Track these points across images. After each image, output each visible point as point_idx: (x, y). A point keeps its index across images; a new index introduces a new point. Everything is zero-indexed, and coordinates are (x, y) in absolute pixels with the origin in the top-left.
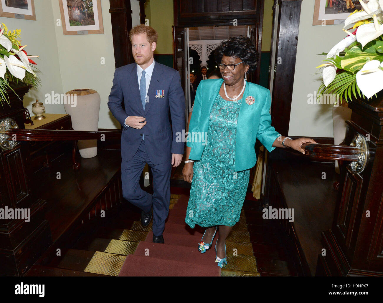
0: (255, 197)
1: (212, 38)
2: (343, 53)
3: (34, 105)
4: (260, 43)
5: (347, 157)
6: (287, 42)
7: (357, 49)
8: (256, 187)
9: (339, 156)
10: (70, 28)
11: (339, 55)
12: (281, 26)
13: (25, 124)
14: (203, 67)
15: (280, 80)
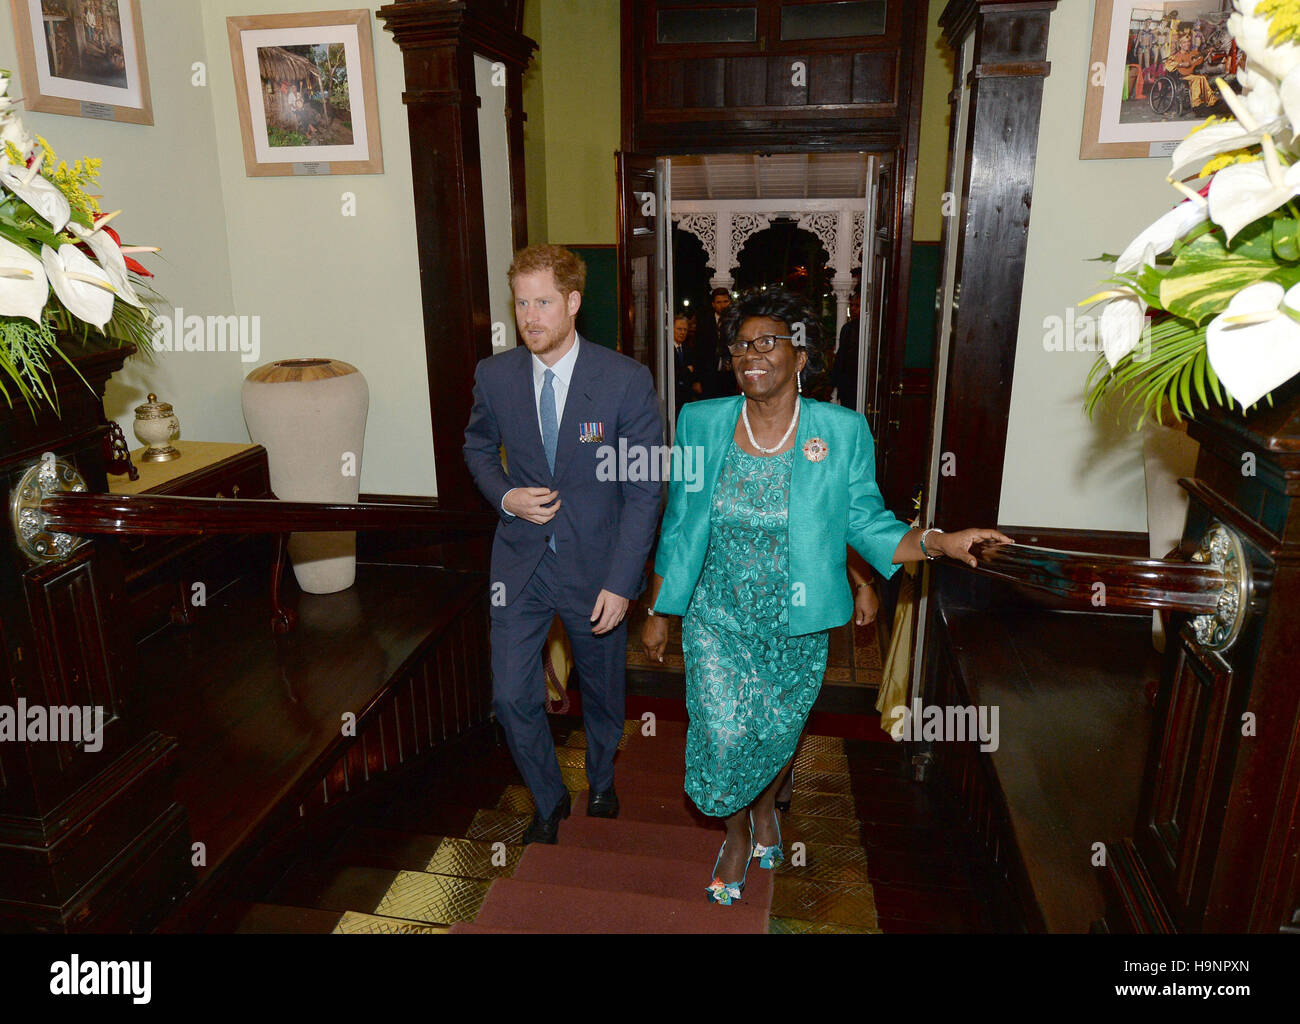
0: (887, 730)
1: (751, 194)
2: (1169, 257)
3: (141, 413)
4: (910, 212)
5: (1182, 599)
6: (996, 212)
7: (1212, 247)
8: (890, 696)
9: (1155, 596)
10: (267, 153)
11: (1152, 264)
12: (975, 160)
13: (110, 476)
14: (719, 289)
15: (971, 336)
